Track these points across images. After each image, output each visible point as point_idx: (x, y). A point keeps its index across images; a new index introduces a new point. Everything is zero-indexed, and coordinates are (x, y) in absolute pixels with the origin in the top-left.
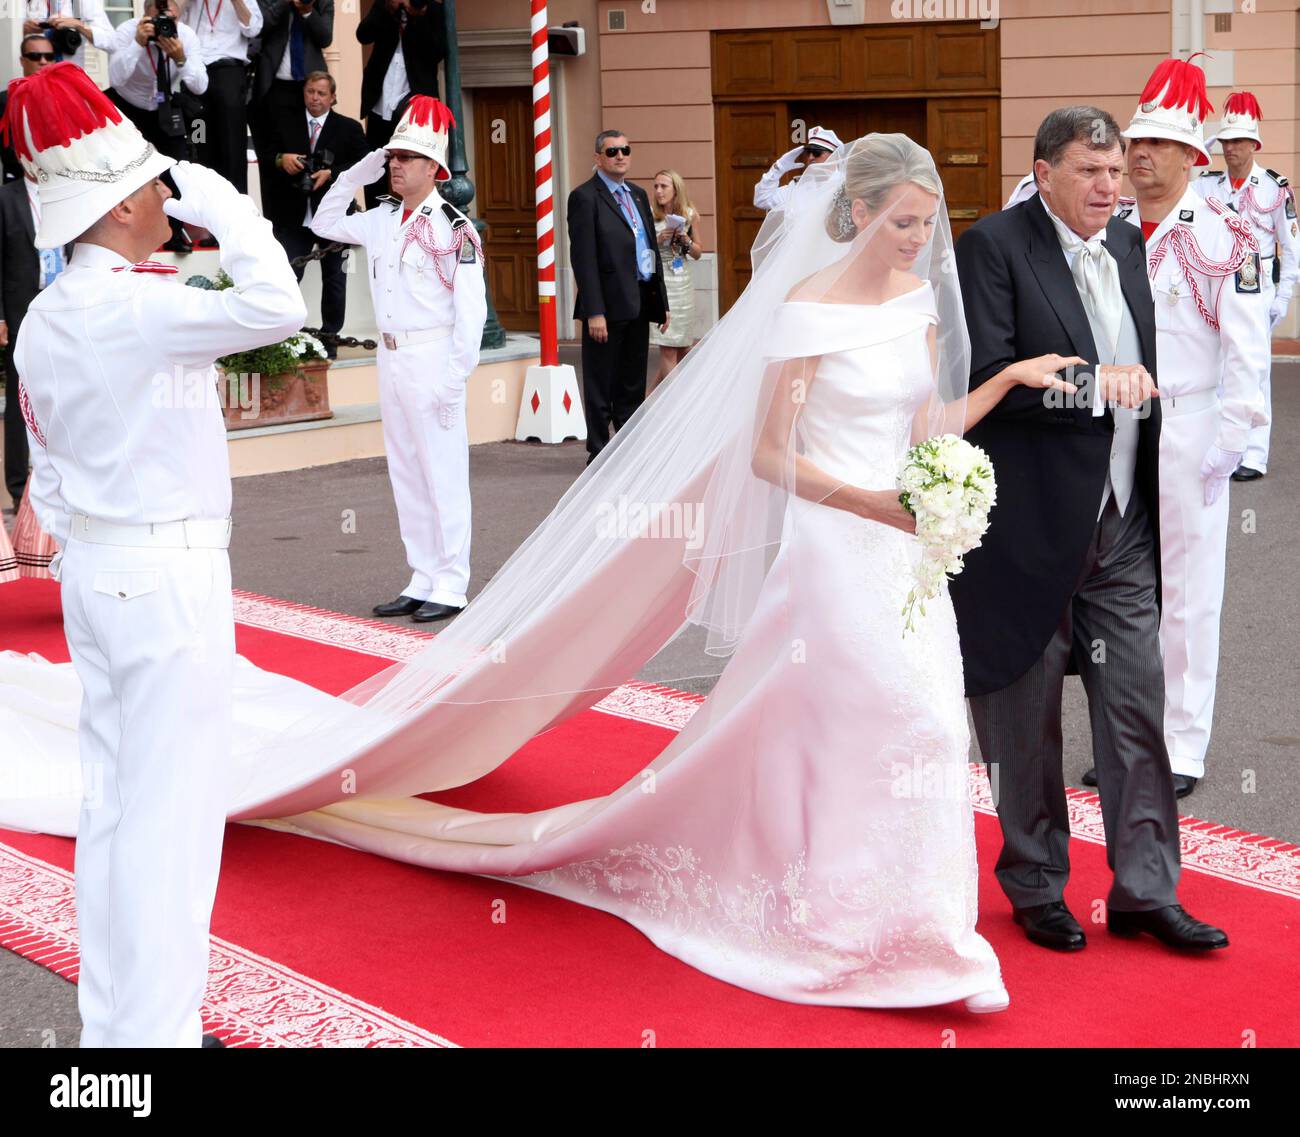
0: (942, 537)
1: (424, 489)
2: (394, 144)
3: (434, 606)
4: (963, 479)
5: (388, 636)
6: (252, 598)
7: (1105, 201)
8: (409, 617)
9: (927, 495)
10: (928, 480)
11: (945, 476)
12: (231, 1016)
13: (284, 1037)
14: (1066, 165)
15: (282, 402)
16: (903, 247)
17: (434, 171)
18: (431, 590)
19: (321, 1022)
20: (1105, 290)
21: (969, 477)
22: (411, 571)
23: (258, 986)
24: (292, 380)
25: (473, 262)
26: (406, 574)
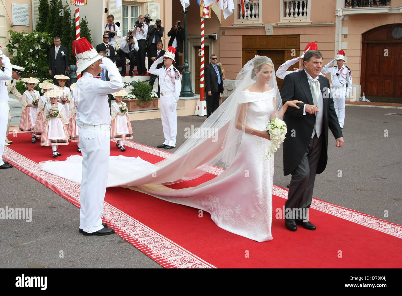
0: (276, 139)
1: (168, 123)
2: (165, 56)
3: (169, 146)
4: (280, 127)
5: (159, 151)
6: (135, 143)
7: (319, 69)
8: (164, 148)
9: (273, 130)
10: (273, 127)
11: (276, 127)
12: (110, 220)
13: (119, 224)
14: (310, 62)
15: (149, 106)
16: (266, 78)
17: (172, 61)
18: (169, 143)
19: (126, 222)
20: (317, 90)
21: (281, 127)
22: (165, 139)
23: (117, 215)
24: (151, 102)
25: (179, 79)
26: (164, 140)
